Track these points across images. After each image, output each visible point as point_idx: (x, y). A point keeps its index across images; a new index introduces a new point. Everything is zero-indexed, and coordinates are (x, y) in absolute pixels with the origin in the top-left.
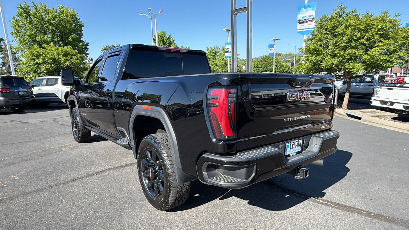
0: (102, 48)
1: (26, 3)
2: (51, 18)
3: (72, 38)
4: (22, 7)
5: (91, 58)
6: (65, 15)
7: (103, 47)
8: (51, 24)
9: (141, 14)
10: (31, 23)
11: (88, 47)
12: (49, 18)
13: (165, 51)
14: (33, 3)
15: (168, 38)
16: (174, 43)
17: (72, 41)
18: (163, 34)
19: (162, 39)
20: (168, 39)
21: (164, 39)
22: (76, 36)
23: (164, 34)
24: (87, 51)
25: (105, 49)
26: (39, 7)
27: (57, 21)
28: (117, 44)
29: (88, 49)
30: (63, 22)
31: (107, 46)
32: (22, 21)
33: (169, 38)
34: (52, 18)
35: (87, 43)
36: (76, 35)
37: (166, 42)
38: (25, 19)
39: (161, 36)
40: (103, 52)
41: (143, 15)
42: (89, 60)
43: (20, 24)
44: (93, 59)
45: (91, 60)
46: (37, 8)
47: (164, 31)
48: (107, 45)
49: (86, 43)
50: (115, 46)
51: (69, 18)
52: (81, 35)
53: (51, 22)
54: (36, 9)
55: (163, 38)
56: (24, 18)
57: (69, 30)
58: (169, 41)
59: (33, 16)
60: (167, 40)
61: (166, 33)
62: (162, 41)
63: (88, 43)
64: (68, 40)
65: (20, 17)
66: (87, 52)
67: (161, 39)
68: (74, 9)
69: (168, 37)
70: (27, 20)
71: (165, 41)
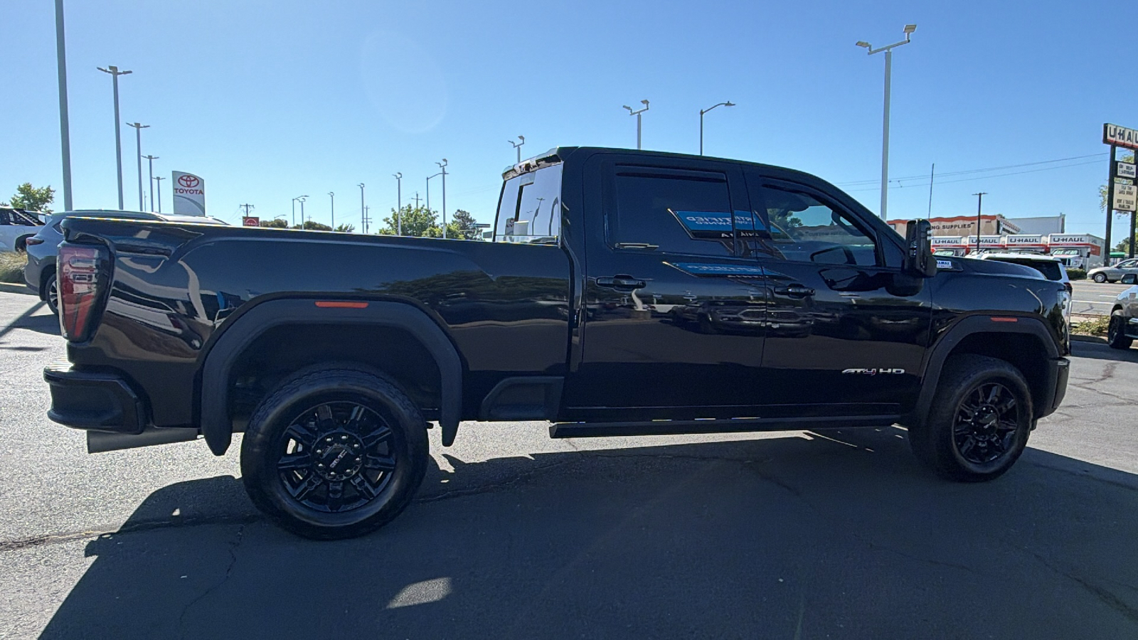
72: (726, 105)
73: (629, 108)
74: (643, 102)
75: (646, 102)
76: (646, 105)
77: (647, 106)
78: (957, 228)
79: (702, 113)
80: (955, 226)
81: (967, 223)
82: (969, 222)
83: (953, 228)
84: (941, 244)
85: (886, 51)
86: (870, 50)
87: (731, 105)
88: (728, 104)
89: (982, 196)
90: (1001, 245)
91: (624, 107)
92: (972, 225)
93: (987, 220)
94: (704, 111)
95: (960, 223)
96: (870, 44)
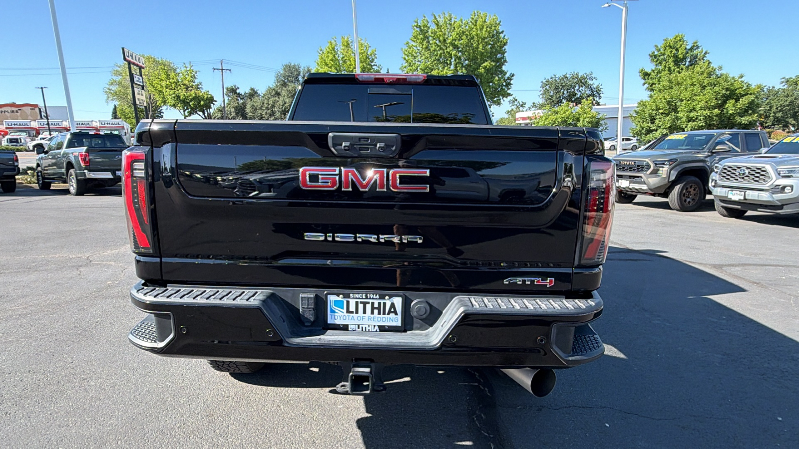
0: (543, 83)
1: (425, 17)
2: (457, 38)
3: (485, 68)
4: (419, 24)
5: (522, 103)
6: (478, 28)
7: (544, 81)
8: (456, 47)
9: (606, 5)
10: (427, 48)
11: (512, 82)
12: (454, 37)
13: (372, 81)
14: (434, 15)
15: (689, 50)
16: (705, 58)
17: (485, 72)
18: (677, 42)
19: (674, 51)
20: (689, 52)
21: (680, 53)
22: (491, 65)
23: (680, 40)
24: (509, 89)
25: (547, 83)
26: (441, 21)
27: (464, 40)
28: (573, 73)
29: (512, 86)
30: (474, 41)
31: (552, 78)
32: (417, 46)
33: (691, 49)
34: (457, 36)
35: (511, 74)
36: (492, 61)
37: (684, 58)
38: (421, 43)
39: (670, 47)
40: (544, 89)
41: (610, 6)
42: (518, 107)
43: (413, 53)
44: (525, 104)
45: (522, 106)
46: (438, 22)
47: (680, 34)
48: (553, 76)
49: (508, 75)
50: (568, 76)
51: (484, 32)
52: (501, 62)
53: (456, 43)
54: (436, 24)
55: (677, 50)
56: (419, 43)
57: (482, 54)
58: (692, 55)
59: (432, 36)
60: (687, 53)
61: (685, 39)
62: (673, 57)
63: (513, 75)
64: (479, 72)
65: (414, 41)
66: (508, 92)
67: (671, 52)
68: (495, 16)
69: (688, 47)
70: (423, 45)
71: (681, 56)
78: (6, 113)
80: (5, 112)
81: (15, 109)
82: (17, 109)
83: (3, 113)
84: (13, 126)
89: (44, 89)
90: (64, 128)
92: (19, 111)
93: (31, 108)
95: (9, 109)
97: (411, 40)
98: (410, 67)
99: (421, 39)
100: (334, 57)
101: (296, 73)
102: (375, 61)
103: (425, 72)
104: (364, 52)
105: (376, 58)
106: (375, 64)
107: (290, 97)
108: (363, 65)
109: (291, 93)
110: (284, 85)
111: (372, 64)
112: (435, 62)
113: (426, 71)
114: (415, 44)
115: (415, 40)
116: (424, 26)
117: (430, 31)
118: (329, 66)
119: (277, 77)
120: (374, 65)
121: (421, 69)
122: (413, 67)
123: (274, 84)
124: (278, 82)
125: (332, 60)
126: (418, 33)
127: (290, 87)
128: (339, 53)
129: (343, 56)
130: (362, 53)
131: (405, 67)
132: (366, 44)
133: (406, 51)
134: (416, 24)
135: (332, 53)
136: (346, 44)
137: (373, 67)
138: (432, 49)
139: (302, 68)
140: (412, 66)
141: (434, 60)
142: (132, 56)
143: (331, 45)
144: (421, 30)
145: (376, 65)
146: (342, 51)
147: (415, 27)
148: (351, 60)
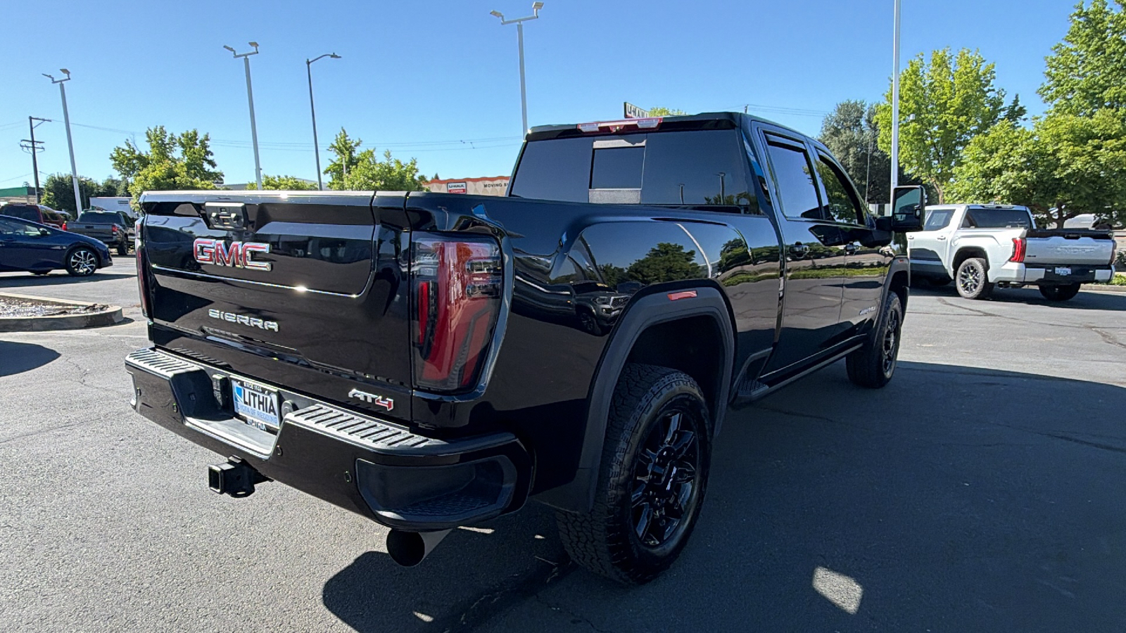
72: (332, 56)
73: (231, 50)
74: (251, 44)
75: (255, 44)
76: (254, 48)
77: (257, 49)
79: (308, 63)
85: (518, 23)
86: (503, 19)
87: (337, 57)
88: (334, 56)
91: (225, 47)
94: (310, 61)
96: (502, 14)
97: (1066, 39)
98: (1059, 88)
99: (1087, 35)
100: (915, 83)
101: (856, 114)
102: (991, 84)
103: (1087, 93)
104: (972, 71)
105: (994, 78)
106: (991, 88)
107: (841, 151)
108: (967, 93)
109: (844, 144)
110: (836, 132)
111: (986, 89)
112: (1115, 73)
113: (1091, 91)
114: (1071, 46)
115: (1074, 39)
116: (1095, 13)
117: (1108, 19)
118: (904, 99)
119: (826, 123)
120: (989, 90)
121: (1080, 89)
122: (1065, 87)
123: (821, 133)
124: (827, 130)
125: (910, 90)
126: (1081, 26)
127: (844, 135)
128: (925, 77)
129: (933, 81)
130: (968, 73)
131: (1049, 89)
132: (977, 57)
133: (1054, 60)
134: (1077, 11)
135: (912, 79)
136: (939, 61)
137: (988, 94)
138: (1108, 51)
139: (868, 106)
140: (1062, 85)
141: (1113, 71)
142: (635, 112)
143: (912, 65)
144: (1089, 21)
145: (993, 90)
146: (931, 74)
147: (1075, 18)
148: (945, 85)
